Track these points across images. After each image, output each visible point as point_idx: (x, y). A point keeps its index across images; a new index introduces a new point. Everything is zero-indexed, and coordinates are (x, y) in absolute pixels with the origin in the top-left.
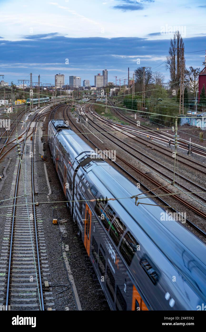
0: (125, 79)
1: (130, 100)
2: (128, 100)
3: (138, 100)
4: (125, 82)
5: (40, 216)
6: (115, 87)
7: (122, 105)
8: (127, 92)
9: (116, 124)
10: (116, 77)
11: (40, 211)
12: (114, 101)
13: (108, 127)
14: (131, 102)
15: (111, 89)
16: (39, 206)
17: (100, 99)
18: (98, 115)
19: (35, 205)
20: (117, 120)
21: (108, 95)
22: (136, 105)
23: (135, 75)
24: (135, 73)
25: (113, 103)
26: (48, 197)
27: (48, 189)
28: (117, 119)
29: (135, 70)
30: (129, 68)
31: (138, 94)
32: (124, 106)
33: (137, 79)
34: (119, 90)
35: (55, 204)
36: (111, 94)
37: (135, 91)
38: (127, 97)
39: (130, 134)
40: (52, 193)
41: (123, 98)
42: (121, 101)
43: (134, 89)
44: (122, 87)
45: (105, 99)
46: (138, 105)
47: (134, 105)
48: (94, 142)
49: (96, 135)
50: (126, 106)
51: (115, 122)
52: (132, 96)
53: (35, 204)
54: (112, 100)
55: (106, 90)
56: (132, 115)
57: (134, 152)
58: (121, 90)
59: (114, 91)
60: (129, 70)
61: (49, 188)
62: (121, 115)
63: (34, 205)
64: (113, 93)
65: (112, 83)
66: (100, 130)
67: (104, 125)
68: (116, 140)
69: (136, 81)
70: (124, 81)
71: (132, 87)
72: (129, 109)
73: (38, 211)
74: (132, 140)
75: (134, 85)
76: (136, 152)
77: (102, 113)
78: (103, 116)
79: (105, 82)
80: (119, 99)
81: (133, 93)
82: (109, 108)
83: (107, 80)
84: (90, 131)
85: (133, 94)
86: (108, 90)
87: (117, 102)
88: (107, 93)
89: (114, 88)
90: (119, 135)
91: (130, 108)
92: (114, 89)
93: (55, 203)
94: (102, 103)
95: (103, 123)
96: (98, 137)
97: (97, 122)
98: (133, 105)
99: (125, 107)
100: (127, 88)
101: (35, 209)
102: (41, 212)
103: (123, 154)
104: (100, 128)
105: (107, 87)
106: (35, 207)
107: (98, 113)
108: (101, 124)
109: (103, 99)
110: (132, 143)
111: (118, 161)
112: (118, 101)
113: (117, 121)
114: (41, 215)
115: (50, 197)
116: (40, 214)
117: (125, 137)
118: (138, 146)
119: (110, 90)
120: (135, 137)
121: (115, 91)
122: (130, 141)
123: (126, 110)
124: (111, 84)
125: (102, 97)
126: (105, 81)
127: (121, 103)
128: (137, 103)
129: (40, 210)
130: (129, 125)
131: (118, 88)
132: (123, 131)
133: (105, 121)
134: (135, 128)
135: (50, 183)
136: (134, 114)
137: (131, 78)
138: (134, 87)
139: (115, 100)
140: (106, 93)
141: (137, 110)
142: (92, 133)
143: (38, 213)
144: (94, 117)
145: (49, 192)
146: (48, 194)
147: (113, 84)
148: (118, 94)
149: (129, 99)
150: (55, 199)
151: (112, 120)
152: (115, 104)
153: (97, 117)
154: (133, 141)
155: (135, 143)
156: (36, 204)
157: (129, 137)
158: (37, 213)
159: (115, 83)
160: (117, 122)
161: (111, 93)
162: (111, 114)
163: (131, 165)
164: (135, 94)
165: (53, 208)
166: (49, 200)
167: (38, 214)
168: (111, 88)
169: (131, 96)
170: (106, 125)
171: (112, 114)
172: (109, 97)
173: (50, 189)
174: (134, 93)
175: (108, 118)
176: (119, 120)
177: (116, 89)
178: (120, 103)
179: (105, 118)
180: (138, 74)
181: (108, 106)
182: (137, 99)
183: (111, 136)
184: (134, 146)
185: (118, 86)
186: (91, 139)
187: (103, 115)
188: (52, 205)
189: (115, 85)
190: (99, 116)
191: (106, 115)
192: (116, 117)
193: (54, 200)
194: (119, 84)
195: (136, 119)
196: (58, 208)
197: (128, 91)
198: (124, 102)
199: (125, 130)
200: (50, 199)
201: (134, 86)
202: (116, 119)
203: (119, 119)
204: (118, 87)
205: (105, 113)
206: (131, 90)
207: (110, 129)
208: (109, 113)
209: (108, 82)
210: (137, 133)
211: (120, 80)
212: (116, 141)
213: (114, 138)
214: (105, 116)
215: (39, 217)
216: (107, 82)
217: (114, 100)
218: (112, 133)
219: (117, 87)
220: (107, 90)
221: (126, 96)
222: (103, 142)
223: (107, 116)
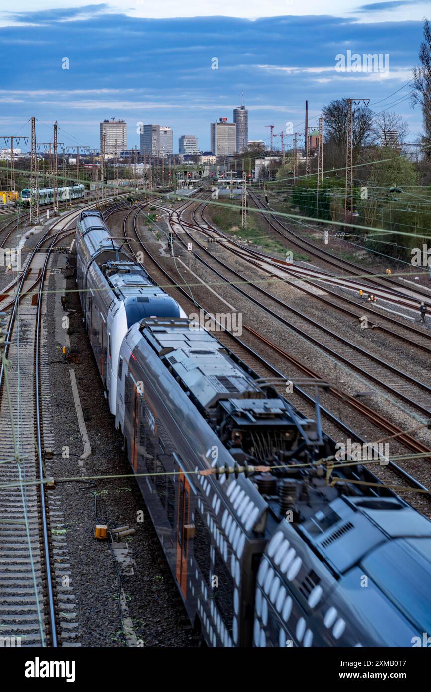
0: (296, 134)
1: (311, 191)
2: (306, 191)
3: (333, 191)
4: (296, 140)
5: (58, 516)
6: (268, 154)
7: (289, 204)
8: (301, 169)
9: (273, 260)
10: (272, 127)
11: (58, 503)
12: (265, 193)
13: (248, 268)
14: (313, 198)
15: (258, 162)
16: (57, 488)
17: (228, 188)
18: (221, 234)
19: (45, 485)
20: (276, 247)
21: (248, 178)
22: (327, 206)
23: (324, 123)
24: (324, 117)
25: (264, 201)
26: (81, 463)
27: (81, 441)
28: (274, 245)
29: (325, 108)
30: (306, 101)
31: (333, 174)
32: (294, 207)
33: (330, 133)
34: (280, 164)
35: (100, 484)
36: (257, 175)
37: (326, 167)
38: (301, 183)
39: (310, 286)
40: (93, 453)
41: (290, 186)
42: (285, 195)
43: (321, 161)
44: (288, 154)
45: (241, 188)
46: (333, 204)
47: (323, 204)
49: (217, 290)
50: (300, 209)
51: (268, 251)
52: (315, 179)
53: (45, 482)
54: (260, 193)
55: (243, 164)
56: (315, 232)
57: (322, 337)
58: (286, 162)
59: (266, 165)
60: (307, 108)
61: (85, 438)
62: (286, 233)
63: (42, 485)
64: (263, 170)
65: (259, 144)
66: (228, 276)
67: (237, 262)
68: (273, 302)
69: (329, 137)
70: (294, 137)
71: (315, 154)
72: (309, 216)
73: (53, 502)
74: (318, 302)
75: (321, 148)
76: (328, 338)
77: (231, 227)
78: (235, 236)
79: (241, 142)
80: (280, 189)
81: (320, 171)
82: (252, 213)
83: (246, 135)
84: (198, 278)
85: (318, 173)
86: (248, 163)
87: (274, 196)
88: (247, 171)
89: (266, 158)
90: (279, 290)
91: (311, 213)
92: (266, 162)
93: (101, 480)
94: (232, 199)
95: (236, 256)
96: (221, 295)
97: (218, 254)
98: (319, 205)
99: (297, 210)
100: (303, 156)
101: (45, 496)
102: (62, 505)
103: (291, 343)
104: (227, 270)
105: (246, 155)
106: (45, 491)
107: (222, 228)
108: (230, 260)
109: (234, 188)
110: (316, 312)
111: (279, 362)
112: (278, 194)
113: (276, 249)
114: (61, 513)
115: (87, 464)
116: (58, 511)
117: (298, 296)
118: (334, 321)
119: (255, 162)
120: (326, 294)
121: (269, 166)
122: (312, 307)
123: (298, 219)
124: (256, 148)
125: (232, 183)
126: (242, 137)
127: (285, 200)
128: (330, 200)
129: (59, 500)
130: (309, 261)
131: (276, 158)
132: (292, 277)
133: (242, 249)
134: (324, 269)
135: (86, 424)
136: (322, 230)
137: (313, 129)
138: (321, 154)
139: (269, 192)
140: (245, 173)
141: (331, 220)
142: (204, 283)
143: (54, 508)
144: (210, 239)
145: (83, 450)
146: (83, 456)
147: (262, 147)
148: (278, 175)
149: (309, 189)
150: (100, 469)
151: (260, 248)
152: (268, 202)
153: (219, 239)
154: (320, 304)
155: (325, 311)
156: (46, 484)
157: (308, 296)
158: (50, 507)
159: (267, 145)
160: (276, 254)
161: (257, 171)
162: (259, 232)
163: (315, 373)
164: (325, 175)
165: (95, 493)
166: (84, 470)
167: (54, 510)
168: (258, 159)
169: (315, 181)
170: (243, 260)
171: (259, 230)
172: (252, 182)
173: (87, 441)
174: (322, 172)
175: (248, 243)
176: (281, 248)
177: (271, 161)
178: (282, 199)
179: (240, 242)
180: (333, 119)
181: (249, 209)
182: (330, 187)
183: (258, 293)
184: (321, 319)
185: (278, 152)
186: (201, 301)
187: (235, 233)
188: (92, 485)
189: (269, 149)
190: (224, 237)
191: (244, 233)
192: (272, 239)
193: (98, 470)
194: (281, 147)
195: (327, 245)
196: (110, 494)
197: (305, 168)
198: (293, 196)
199: (297, 274)
200: (87, 470)
201: (320, 151)
202: (271, 245)
203: (281, 245)
204: (278, 154)
205: (240, 228)
206: (314, 163)
207: (256, 273)
208: (252, 228)
209: (250, 141)
210: (331, 284)
211: (282, 136)
212: (273, 307)
213: (267, 298)
214: (241, 236)
215: (58, 519)
216: (247, 141)
217: (265, 190)
218: (262, 284)
219: (275, 156)
220: (247, 163)
221: (301, 181)
222: (236, 308)
223: (247, 236)
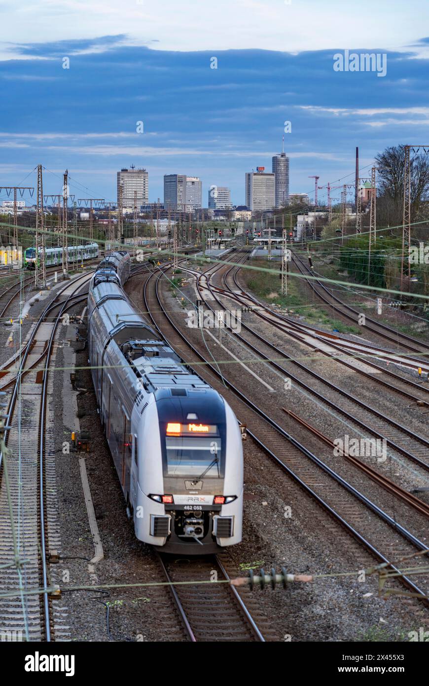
0: (345, 186)
1: (363, 253)
2: (356, 252)
3: (388, 253)
4: (344, 193)
5: (64, 631)
6: (312, 209)
7: (336, 267)
8: (351, 227)
9: (317, 332)
10: (317, 178)
11: (64, 615)
12: (308, 254)
13: (288, 342)
14: (364, 260)
15: (300, 218)
16: (63, 597)
17: (265, 248)
18: (257, 302)
19: (49, 595)
20: (320, 317)
21: (289, 237)
22: (381, 270)
23: (377, 173)
24: (378, 166)
25: (307, 263)
26: (91, 568)
27: (92, 543)
28: (318, 315)
29: (379, 156)
30: (357, 148)
31: (388, 233)
32: (342, 271)
33: (384, 185)
34: (325, 221)
35: (114, 593)
36: (299, 233)
37: (380, 223)
38: (350, 244)
39: (361, 363)
40: (106, 557)
41: (338, 246)
42: (332, 257)
43: (373, 217)
44: (336, 209)
45: (281, 249)
46: (388, 268)
47: (375, 267)
48: (244, 388)
49: (252, 366)
50: (348, 273)
51: (311, 322)
52: (367, 238)
53: (49, 591)
54: (304, 254)
55: (283, 220)
56: (367, 300)
57: (375, 423)
58: (333, 219)
59: (309, 222)
60: (357, 156)
61: (97, 539)
62: (332, 301)
63: (46, 595)
64: (307, 228)
65: (302, 198)
66: (264, 351)
67: (275, 335)
68: (317, 381)
69: (383, 190)
70: (342, 190)
71: (367, 210)
72: (359, 283)
73: (58, 614)
74: (369, 381)
75: (373, 202)
76: (381, 423)
77: (269, 294)
78: (273, 304)
79: (281, 195)
80: (325, 250)
81: (373, 229)
82: (293, 277)
83: (287, 187)
84: (230, 353)
85: (370, 232)
86: (289, 220)
87: (318, 258)
88: (288, 229)
89: (310, 214)
90: (325, 367)
91: (362, 279)
92: (310, 218)
93: (115, 589)
94: (270, 261)
95: (274, 327)
96: (257, 373)
97: (253, 325)
98: (371, 269)
99: (345, 274)
100: (353, 212)
101: (50, 607)
102: (68, 617)
103: (338, 429)
104: (263, 344)
105: (287, 209)
106: (49, 601)
107: (258, 295)
108: (267, 332)
109: (272, 248)
110: (367, 394)
111: (323, 452)
112: (324, 256)
113: (320, 320)
114: (68, 627)
115: (98, 569)
116: (65, 625)
117: (347, 374)
118: (388, 404)
119: (296, 218)
120: (379, 372)
121: (313, 223)
122: (363, 387)
123: (346, 286)
124: (299, 202)
125: (270, 243)
126: (282, 189)
127: (332, 263)
128: (384, 262)
129: (65, 611)
130: (359, 334)
131: (321, 213)
132: (340, 353)
133: (281, 319)
134: (377, 343)
135: (98, 523)
136: (375, 298)
137: (365, 180)
138: (373, 210)
139: (314, 253)
140: (285, 231)
141: (385, 288)
142: (238, 361)
143: (59, 621)
144: (244, 307)
145: (94, 553)
146: (94, 560)
147: (305, 200)
148: (323, 233)
149: (360, 250)
150: (114, 575)
151: (301, 318)
152: (311, 265)
153: (254, 307)
154: (372, 384)
155: (378, 392)
156: (51, 593)
157: (358, 374)
158: (55, 620)
159: (311, 199)
160: (320, 325)
161: (299, 228)
162: (301, 299)
163: (365, 464)
164: (378, 234)
165: (107, 604)
166: (95, 577)
167: (60, 624)
168: (300, 214)
169: (367, 241)
170: (282, 332)
171: (301, 297)
172: (294, 242)
173: (100, 543)
174: (375, 231)
175: (288, 312)
176: (327, 318)
177: (316, 217)
178: (328, 261)
179: (279, 311)
180: (388, 169)
181: (290, 274)
182: (384, 248)
183: (300, 371)
184: (373, 401)
185: (324, 206)
186: (234, 380)
187: (274, 301)
188: (104, 594)
189: (313, 203)
190: (260, 306)
191: (284, 300)
192: (317, 308)
193: (111, 577)
194: (327, 202)
195: (380, 315)
196: (125, 605)
197: (355, 225)
198: (341, 258)
199: (345, 349)
200: (99, 576)
201: (373, 206)
202: (315, 314)
203: (327, 315)
204: (324, 209)
205: (279, 294)
206: (365, 220)
207: (297, 347)
208: (293, 295)
209: (292, 193)
210: (385, 360)
211: (329, 188)
212: (317, 387)
213: (310, 376)
214: (280, 304)
215: (63, 634)
216: (287, 195)
217: (308, 252)
218: (303, 360)
219: (321, 211)
220: (287, 220)
221: (350, 241)
222: (274, 388)
223: (287, 304)
